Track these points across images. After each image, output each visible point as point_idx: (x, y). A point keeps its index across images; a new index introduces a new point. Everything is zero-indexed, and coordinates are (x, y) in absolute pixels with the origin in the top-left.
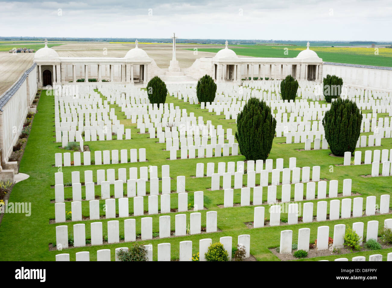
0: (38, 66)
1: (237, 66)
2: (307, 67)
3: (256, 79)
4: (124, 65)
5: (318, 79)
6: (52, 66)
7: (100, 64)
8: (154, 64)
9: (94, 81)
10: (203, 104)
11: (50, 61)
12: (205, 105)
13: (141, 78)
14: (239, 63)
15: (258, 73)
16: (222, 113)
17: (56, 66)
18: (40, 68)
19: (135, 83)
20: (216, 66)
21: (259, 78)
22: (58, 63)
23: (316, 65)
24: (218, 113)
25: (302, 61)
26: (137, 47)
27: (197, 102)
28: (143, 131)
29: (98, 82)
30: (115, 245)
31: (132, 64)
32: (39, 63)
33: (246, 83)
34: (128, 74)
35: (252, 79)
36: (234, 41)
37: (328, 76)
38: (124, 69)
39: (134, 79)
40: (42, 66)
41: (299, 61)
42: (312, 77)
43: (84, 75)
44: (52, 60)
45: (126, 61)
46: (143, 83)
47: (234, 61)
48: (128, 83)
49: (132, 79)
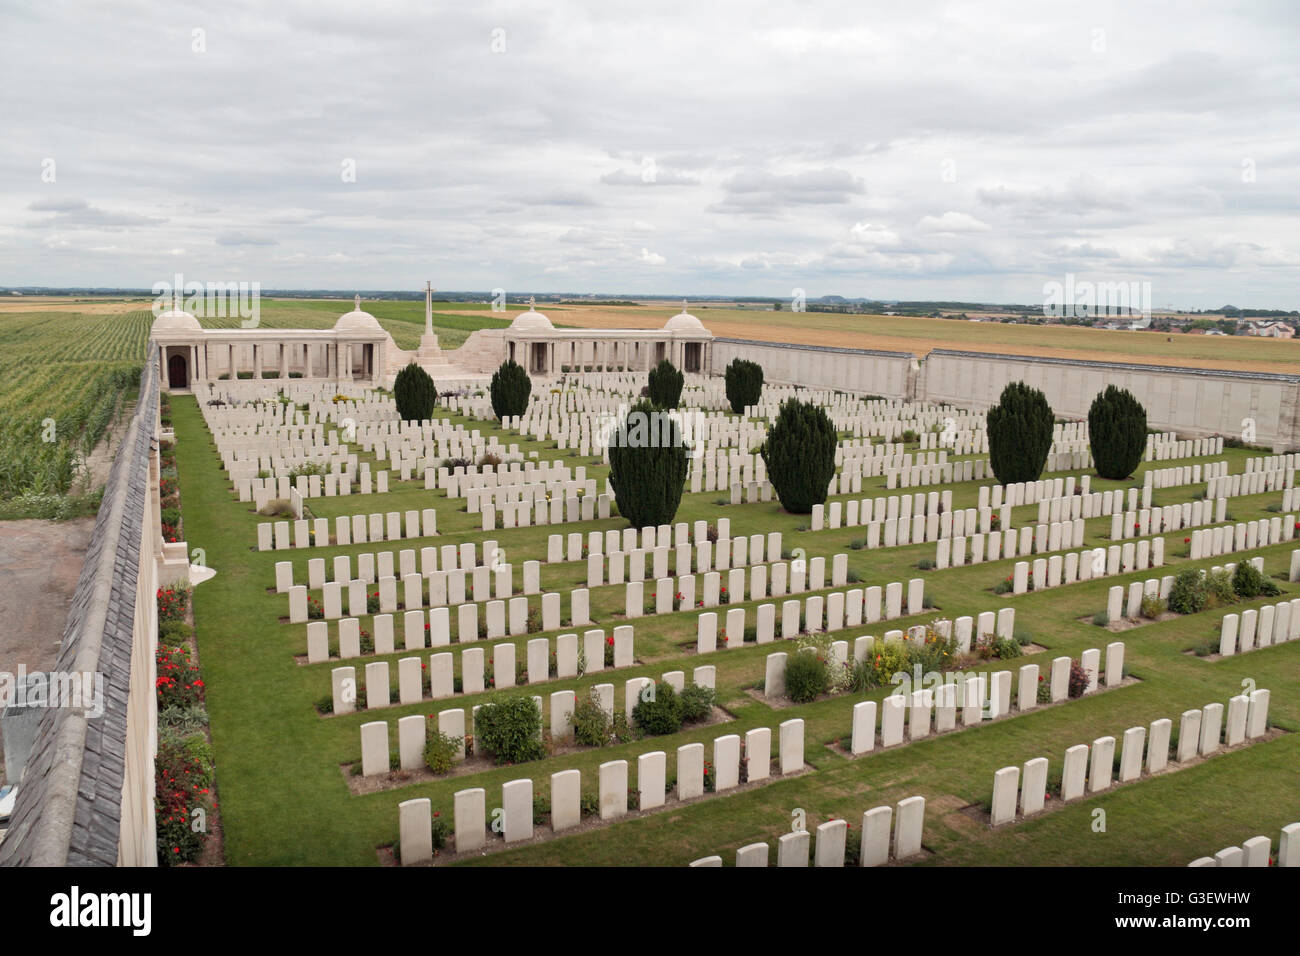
0: (160, 348)
1: (553, 344)
2: (684, 347)
3: (588, 369)
4: (330, 343)
5: (705, 368)
6: (189, 348)
7: (285, 343)
8: (390, 342)
9: (275, 375)
10: (506, 419)
11: (185, 337)
12: (511, 421)
13: (367, 370)
14: (558, 339)
15: (591, 359)
16: (548, 437)
17: (196, 348)
18: (164, 351)
19: (355, 379)
20: (512, 345)
21: (595, 368)
22: (201, 341)
23: (700, 344)
24: (541, 438)
25: (677, 336)
26: (358, 308)
27: (492, 415)
28: (406, 475)
29: (282, 377)
30: (476, 697)
31: (349, 343)
32: (163, 341)
33: (572, 376)
34: (341, 362)
35: (582, 369)
36: (518, 295)
37: (736, 362)
38: (332, 353)
39: (353, 372)
40: (168, 348)
41: (669, 335)
42: (693, 366)
43: (252, 365)
44: (188, 335)
45: (338, 337)
46: (371, 380)
47: (548, 336)
48: (342, 379)
49: (350, 371)
